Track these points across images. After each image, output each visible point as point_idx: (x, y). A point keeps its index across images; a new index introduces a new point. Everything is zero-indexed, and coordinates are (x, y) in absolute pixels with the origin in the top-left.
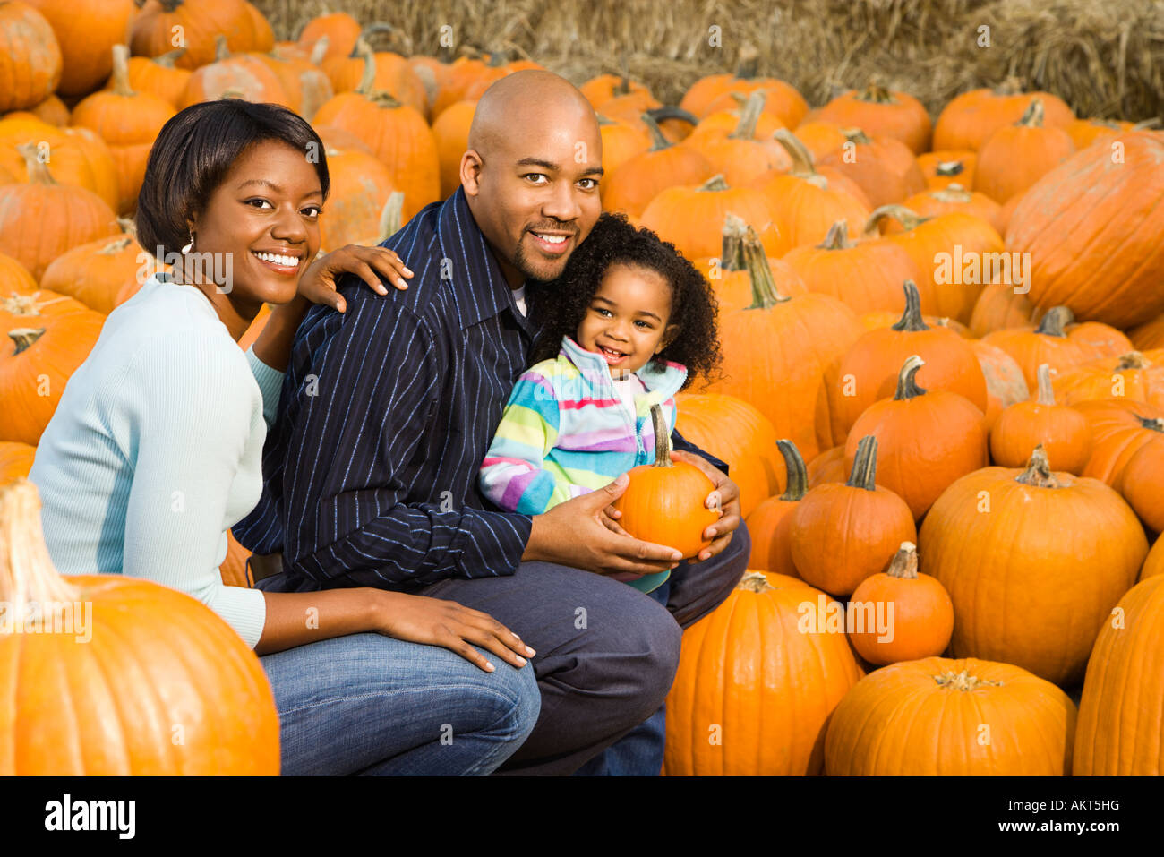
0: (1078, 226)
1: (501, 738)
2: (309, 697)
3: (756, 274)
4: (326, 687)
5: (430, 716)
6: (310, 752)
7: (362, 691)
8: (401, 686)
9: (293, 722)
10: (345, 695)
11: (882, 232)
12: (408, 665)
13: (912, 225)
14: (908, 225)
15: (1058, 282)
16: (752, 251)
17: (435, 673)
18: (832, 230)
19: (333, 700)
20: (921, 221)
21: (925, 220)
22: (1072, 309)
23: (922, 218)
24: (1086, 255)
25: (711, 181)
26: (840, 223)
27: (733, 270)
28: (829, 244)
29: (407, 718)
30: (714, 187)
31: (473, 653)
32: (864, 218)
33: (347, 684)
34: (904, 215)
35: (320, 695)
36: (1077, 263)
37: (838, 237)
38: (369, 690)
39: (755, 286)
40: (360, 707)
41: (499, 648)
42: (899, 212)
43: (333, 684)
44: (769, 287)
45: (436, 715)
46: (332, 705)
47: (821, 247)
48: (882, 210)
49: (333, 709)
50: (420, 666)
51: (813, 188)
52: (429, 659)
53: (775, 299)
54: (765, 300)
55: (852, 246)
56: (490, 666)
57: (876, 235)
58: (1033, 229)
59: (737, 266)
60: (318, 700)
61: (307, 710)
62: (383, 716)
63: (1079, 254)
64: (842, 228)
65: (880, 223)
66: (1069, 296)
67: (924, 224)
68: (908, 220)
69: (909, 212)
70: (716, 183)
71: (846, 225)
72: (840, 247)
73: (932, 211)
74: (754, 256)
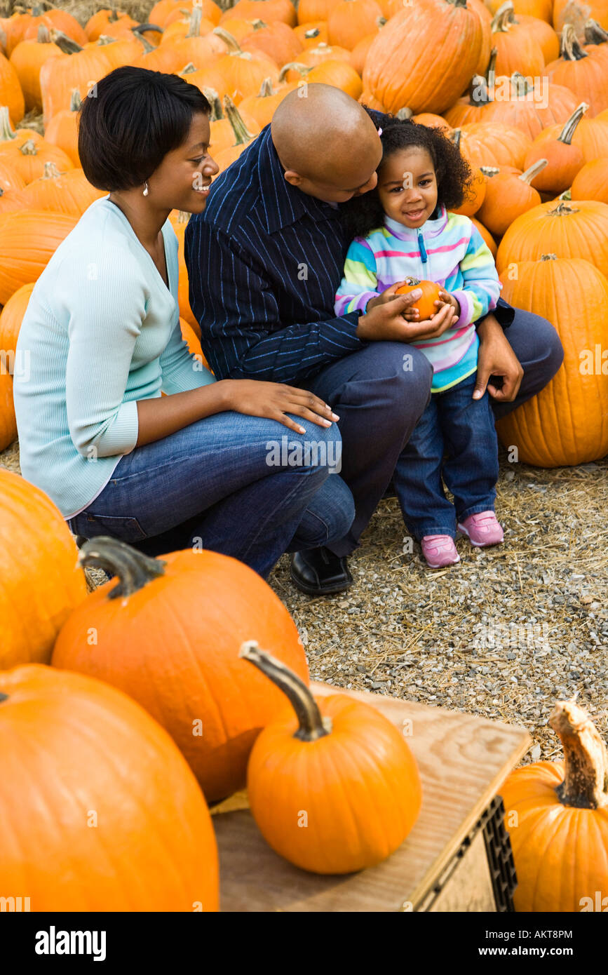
0: (405, 59)
1: (302, 474)
2: (169, 457)
3: (235, 124)
4: (179, 450)
5: (248, 464)
6: (175, 492)
7: (201, 451)
8: (226, 446)
9: (160, 474)
10: (191, 455)
11: (287, 81)
12: (231, 432)
13: (305, 73)
14: (303, 74)
15: (400, 94)
16: (230, 110)
17: (250, 435)
18: (264, 85)
19: (183, 459)
20: (310, 70)
21: (312, 69)
22: (411, 108)
23: (310, 67)
24: (414, 73)
25: (186, 67)
26: (267, 80)
27: (214, 121)
28: (263, 94)
29: (233, 466)
30: (189, 71)
31: (290, 421)
32: (277, 75)
33: (192, 447)
34: (299, 67)
35: (176, 456)
36: (409, 81)
37: (268, 88)
38: (205, 450)
39: (235, 131)
40: (201, 462)
41: (311, 415)
42: (296, 66)
43: (183, 448)
44: (244, 130)
45: (252, 462)
46: (183, 462)
47: (260, 96)
48: (286, 67)
49: (184, 464)
50: (240, 432)
51: (244, 60)
52: (247, 426)
53: (249, 137)
54: (243, 139)
55: (276, 93)
56: (303, 430)
57: (285, 83)
58: (380, 65)
59: (216, 118)
60: (174, 459)
61: (168, 465)
62: (216, 466)
63: (409, 75)
64: (269, 83)
65: (285, 76)
66: (408, 100)
67: (312, 71)
68: (303, 70)
69: (301, 65)
70: (189, 68)
71: (270, 80)
72: (270, 95)
73: (313, 63)
74: (232, 113)
